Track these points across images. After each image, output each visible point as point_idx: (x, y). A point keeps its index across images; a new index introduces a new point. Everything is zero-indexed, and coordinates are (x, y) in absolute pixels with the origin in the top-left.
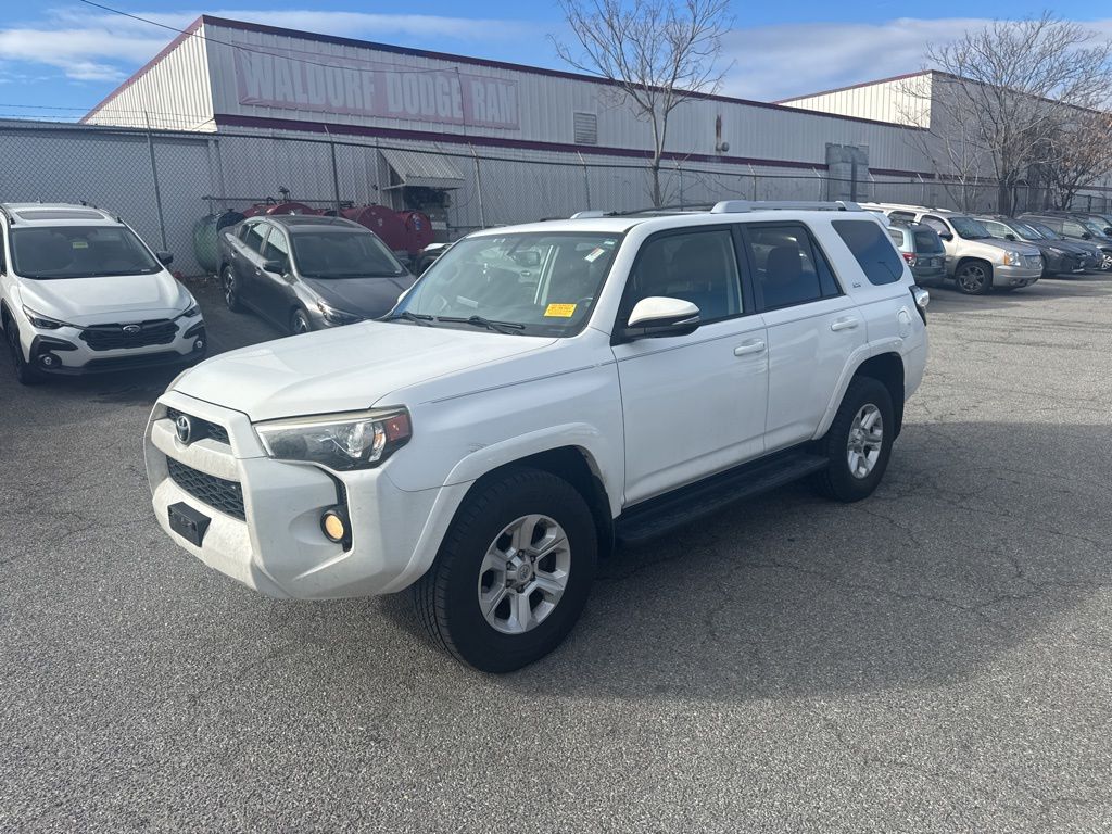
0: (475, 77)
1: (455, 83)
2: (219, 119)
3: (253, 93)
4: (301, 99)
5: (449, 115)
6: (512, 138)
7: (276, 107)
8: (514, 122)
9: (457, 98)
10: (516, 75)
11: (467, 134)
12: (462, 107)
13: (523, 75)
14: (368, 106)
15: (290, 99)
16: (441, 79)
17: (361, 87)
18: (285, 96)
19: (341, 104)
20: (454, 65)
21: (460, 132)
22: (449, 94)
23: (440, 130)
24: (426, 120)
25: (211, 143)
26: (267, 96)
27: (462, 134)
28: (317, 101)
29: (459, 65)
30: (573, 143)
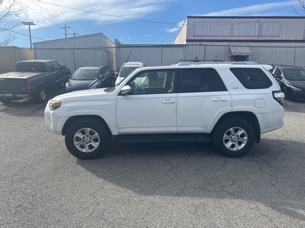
0: (265, 22)
1: (258, 25)
2: (187, 41)
3: (196, 34)
4: (209, 34)
5: (254, 34)
6: (276, 39)
7: (202, 36)
8: (278, 34)
9: (257, 29)
10: (281, 20)
11: (259, 39)
12: (259, 31)
13: (284, 19)
14: (228, 34)
15: (206, 34)
16: (253, 24)
17: (226, 29)
18: (205, 33)
19: (220, 34)
20: (258, 19)
21: (257, 39)
22: (255, 28)
23: (250, 39)
24: (246, 36)
25: (184, 47)
26: (200, 34)
27: (258, 39)
28: (213, 34)
29: (260, 19)
30: (302, 39)
